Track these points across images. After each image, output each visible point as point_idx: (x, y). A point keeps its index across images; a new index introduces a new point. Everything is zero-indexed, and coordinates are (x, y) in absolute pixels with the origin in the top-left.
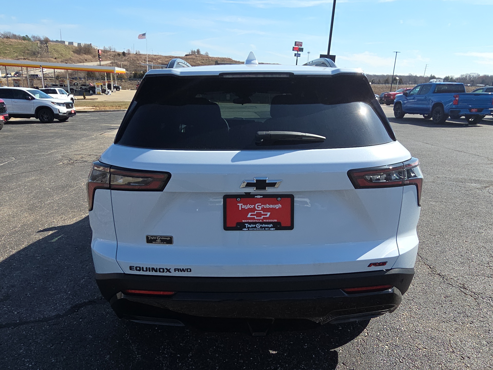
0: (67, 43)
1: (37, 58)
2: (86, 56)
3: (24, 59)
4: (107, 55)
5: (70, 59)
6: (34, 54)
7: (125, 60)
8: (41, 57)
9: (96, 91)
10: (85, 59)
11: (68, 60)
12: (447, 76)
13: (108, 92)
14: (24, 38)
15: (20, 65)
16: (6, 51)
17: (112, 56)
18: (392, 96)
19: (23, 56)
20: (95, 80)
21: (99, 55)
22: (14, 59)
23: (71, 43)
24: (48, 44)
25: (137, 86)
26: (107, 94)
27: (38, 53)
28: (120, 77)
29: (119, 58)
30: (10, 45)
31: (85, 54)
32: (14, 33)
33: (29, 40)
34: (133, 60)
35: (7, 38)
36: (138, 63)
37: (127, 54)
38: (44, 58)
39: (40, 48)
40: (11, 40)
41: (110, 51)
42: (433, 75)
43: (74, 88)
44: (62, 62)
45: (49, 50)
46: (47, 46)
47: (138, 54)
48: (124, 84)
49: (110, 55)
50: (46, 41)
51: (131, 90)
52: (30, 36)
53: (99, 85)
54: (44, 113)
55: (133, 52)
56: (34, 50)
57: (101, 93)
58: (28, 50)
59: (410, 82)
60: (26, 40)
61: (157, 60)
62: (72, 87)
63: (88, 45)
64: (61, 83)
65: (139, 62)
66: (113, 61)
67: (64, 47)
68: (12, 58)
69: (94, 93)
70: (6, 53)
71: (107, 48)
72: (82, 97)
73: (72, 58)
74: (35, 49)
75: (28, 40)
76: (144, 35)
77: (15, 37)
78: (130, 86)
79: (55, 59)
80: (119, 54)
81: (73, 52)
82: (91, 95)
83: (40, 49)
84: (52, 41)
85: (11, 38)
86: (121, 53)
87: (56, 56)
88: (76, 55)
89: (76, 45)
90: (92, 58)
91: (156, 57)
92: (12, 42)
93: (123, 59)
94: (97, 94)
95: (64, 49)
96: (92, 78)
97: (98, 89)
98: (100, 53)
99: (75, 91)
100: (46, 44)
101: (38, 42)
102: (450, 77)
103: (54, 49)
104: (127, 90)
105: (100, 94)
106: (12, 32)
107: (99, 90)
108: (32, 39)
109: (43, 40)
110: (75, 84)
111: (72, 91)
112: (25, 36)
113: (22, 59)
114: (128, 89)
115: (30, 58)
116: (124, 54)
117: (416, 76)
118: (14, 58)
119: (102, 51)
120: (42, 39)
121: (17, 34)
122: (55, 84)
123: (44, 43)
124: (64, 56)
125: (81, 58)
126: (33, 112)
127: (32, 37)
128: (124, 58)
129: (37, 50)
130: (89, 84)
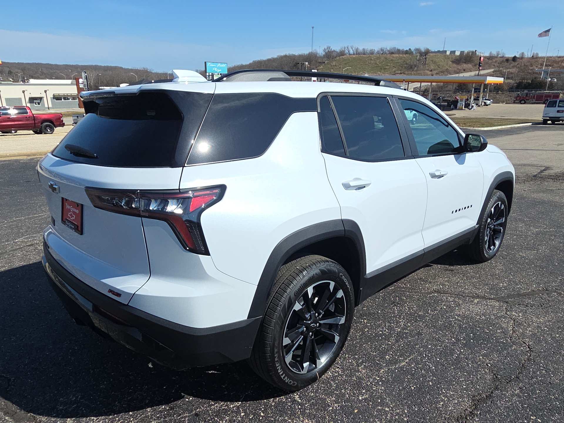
0: (448, 53)
1: (413, 72)
2: (465, 66)
3: (401, 73)
4: (492, 63)
5: (447, 69)
6: (411, 67)
7: (513, 67)
8: (417, 70)
9: (459, 105)
10: (463, 68)
11: (444, 72)
13: (472, 107)
14: (407, 52)
16: (387, 67)
17: (498, 63)
19: (401, 70)
20: (464, 93)
21: (480, 63)
22: (391, 74)
23: (453, 52)
24: (427, 56)
25: (515, 98)
26: (470, 109)
27: (415, 66)
28: (497, 88)
29: (506, 64)
30: (392, 60)
31: (465, 63)
32: (399, 48)
34: (524, 65)
35: (392, 53)
36: (531, 70)
37: (519, 58)
38: (420, 71)
39: (418, 61)
40: (394, 55)
41: (497, 57)
44: (437, 74)
45: (427, 62)
46: (426, 58)
47: (535, 56)
48: (499, 97)
49: (495, 62)
50: (427, 52)
51: (506, 103)
52: (413, 49)
53: (463, 99)
55: (528, 54)
56: (412, 63)
57: (463, 108)
58: (407, 64)
60: (407, 54)
61: (560, 63)
62: (433, 101)
63: (473, 52)
65: (532, 68)
66: (497, 69)
67: (443, 58)
68: (390, 73)
70: (386, 69)
71: (494, 53)
73: (449, 68)
75: (410, 54)
76: (548, 31)
77: (399, 51)
78: (507, 99)
79: (431, 71)
80: (507, 60)
81: (453, 62)
83: (418, 62)
84: (432, 52)
85: (395, 53)
86: (510, 57)
87: (432, 67)
88: (455, 65)
89: (458, 53)
90: (472, 67)
91: (560, 59)
92: (394, 57)
93: (512, 65)
95: (443, 59)
97: (460, 104)
98: (482, 60)
100: (425, 56)
101: (419, 54)
103: (432, 61)
104: (501, 104)
105: (462, 109)
106: (397, 48)
107: (462, 105)
108: (414, 52)
109: (423, 52)
110: (439, 98)
112: (408, 49)
113: (398, 73)
114: (503, 102)
115: (406, 72)
116: (514, 59)
118: (392, 73)
119: (485, 57)
120: (423, 50)
121: (401, 48)
123: (424, 55)
124: (440, 67)
125: (459, 68)
127: (414, 50)
128: (514, 64)
129: (415, 63)
130: (456, 98)
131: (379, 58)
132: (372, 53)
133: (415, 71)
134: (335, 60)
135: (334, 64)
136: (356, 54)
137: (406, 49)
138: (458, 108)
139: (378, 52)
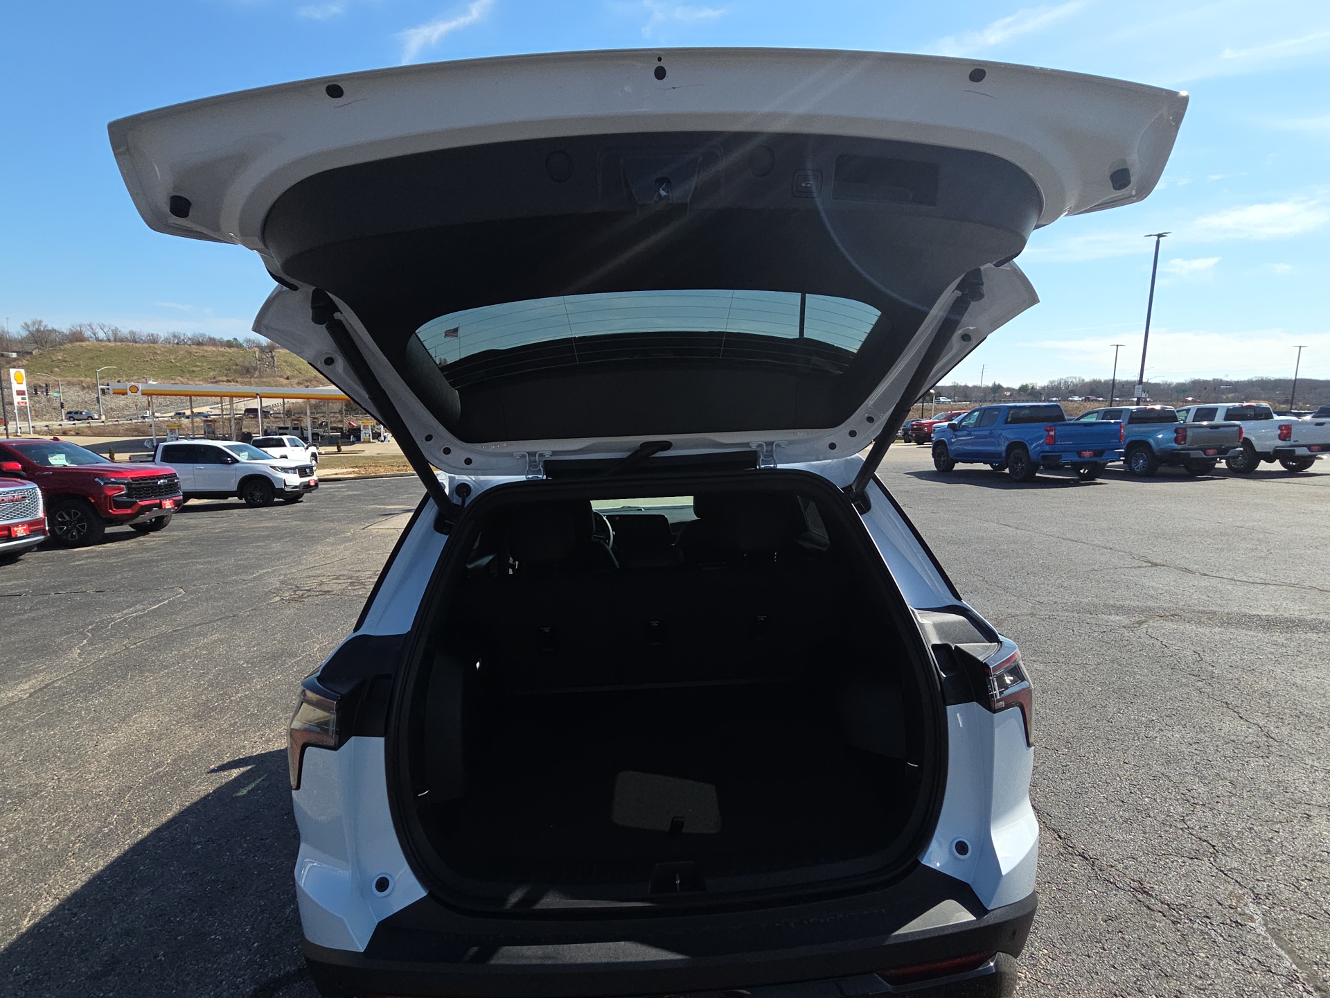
1: (252, 380)
3: (228, 381)
6: (247, 371)
8: (260, 376)
11: (311, 380)
12: (1024, 384)
13: (385, 437)
14: (229, 344)
15: (219, 394)
16: (195, 369)
18: (926, 427)
19: (226, 376)
20: (361, 416)
22: (207, 381)
24: (274, 353)
26: (382, 441)
27: (255, 369)
30: (203, 356)
32: (212, 336)
33: (239, 346)
35: (199, 344)
38: (266, 378)
39: (259, 361)
40: (205, 348)
42: (997, 383)
43: (321, 431)
44: (299, 384)
45: (275, 363)
46: (272, 357)
50: (272, 345)
52: (241, 340)
53: (368, 426)
54: (256, 487)
56: (246, 364)
57: (371, 440)
58: (237, 365)
59: (956, 398)
60: (233, 347)
62: (316, 430)
64: (295, 424)
68: (205, 380)
69: (358, 440)
70: (194, 371)
72: (335, 449)
74: (250, 363)
76: (456, 330)
77: (213, 342)
79: (287, 378)
82: (353, 443)
83: (258, 363)
85: (206, 345)
87: (288, 373)
92: (206, 351)
94: (364, 442)
96: (356, 412)
97: (365, 433)
99: (322, 436)
100: (270, 352)
101: (256, 349)
102: (1030, 386)
103: (286, 362)
105: (369, 442)
106: (207, 334)
107: (367, 435)
108: (245, 345)
109: (265, 346)
110: (321, 424)
111: (315, 437)
112: (231, 339)
113: (223, 381)
115: (239, 380)
117: (966, 387)
118: (209, 380)
120: (263, 342)
121: (217, 336)
122: (283, 426)
123: (268, 349)
126: (234, 488)
127: (245, 341)
129: (254, 365)
130: (350, 424)
131: (171, 352)
132: (153, 340)
133: (255, 378)
134: (61, 350)
135: (60, 358)
136: (115, 340)
137: (227, 337)
138: (362, 440)
139: (167, 341)
